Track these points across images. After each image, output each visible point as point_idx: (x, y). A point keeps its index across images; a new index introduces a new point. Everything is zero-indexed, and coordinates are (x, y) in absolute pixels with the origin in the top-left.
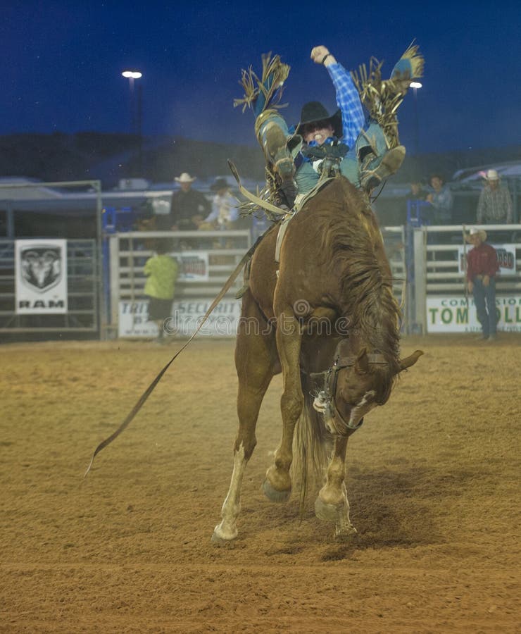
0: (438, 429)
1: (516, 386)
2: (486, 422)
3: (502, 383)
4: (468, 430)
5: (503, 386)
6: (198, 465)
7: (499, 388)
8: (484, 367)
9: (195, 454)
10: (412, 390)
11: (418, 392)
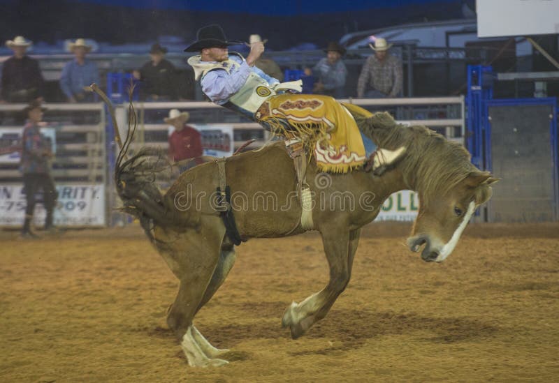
0: (318, 334)
1: (409, 284)
2: (374, 327)
3: (394, 281)
4: (353, 335)
5: (394, 285)
6: (39, 377)
7: (389, 287)
8: (373, 262)
9: (36, 365)
10: (290, 289)
11: (296, 291)
